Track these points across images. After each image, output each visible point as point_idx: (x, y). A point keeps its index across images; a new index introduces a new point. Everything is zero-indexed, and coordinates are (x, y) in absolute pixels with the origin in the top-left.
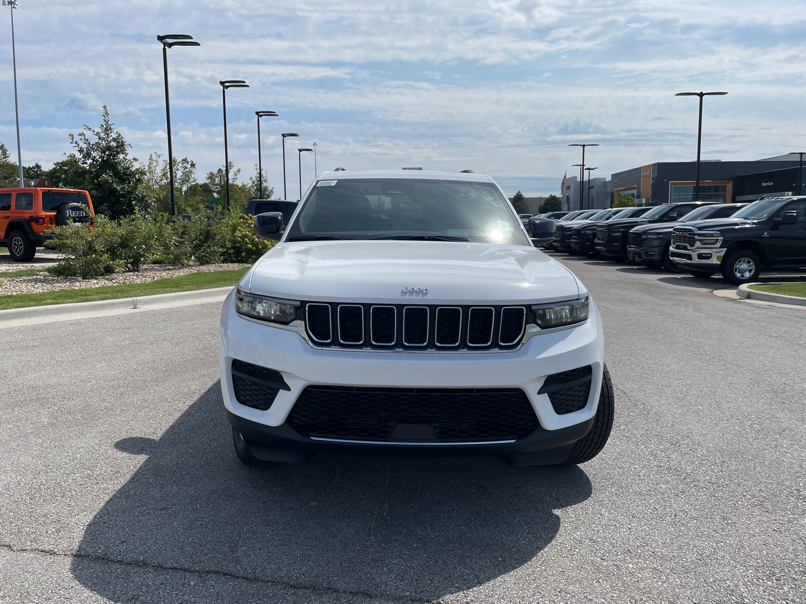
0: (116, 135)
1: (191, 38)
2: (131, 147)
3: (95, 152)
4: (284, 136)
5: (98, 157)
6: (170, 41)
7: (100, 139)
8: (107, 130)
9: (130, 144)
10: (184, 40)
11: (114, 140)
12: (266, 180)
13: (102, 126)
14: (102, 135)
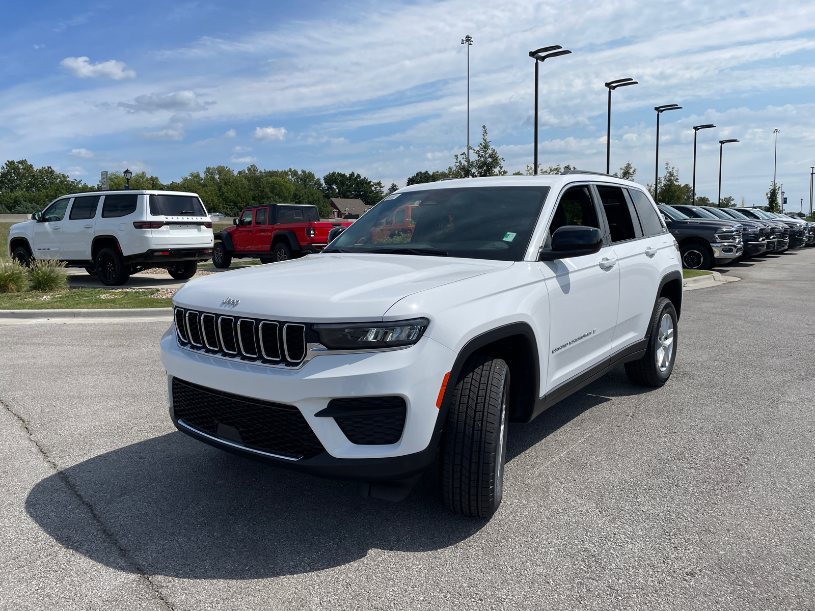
0: (491, 151)
1: (560, 47)
2: (504, 160)
3: (474, 169)
4: (696, 128)
5: (477, 173)
6: (543, 54)
7: (479, 156)
8: (486, 147)
9: (503, 158)
10: (555, 51)
11: (490, 156)
12: (677, 179)
13: (481, 144)
14: (481, 153)
